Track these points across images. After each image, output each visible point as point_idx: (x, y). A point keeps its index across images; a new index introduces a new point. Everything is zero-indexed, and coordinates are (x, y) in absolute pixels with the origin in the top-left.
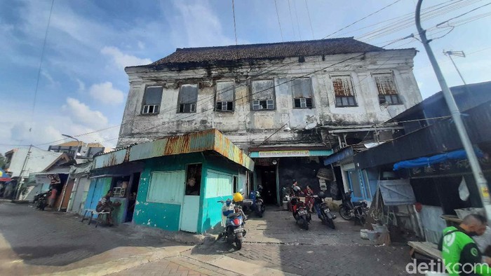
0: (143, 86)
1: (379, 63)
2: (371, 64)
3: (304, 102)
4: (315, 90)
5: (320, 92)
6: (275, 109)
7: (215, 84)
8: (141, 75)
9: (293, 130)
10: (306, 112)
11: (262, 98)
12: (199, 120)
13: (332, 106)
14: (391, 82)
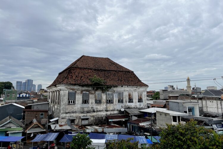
0: (67, 92)
1: (140, 89)
2: (138, 89)
3: (120, 101)
4: (124, 97)
5: (125, 98)
6: (113, 103)
7: (95, 92)
8: (66, 86)
9: (117, 110)
10: (121, 104)
11: (110, 99)
12: (90, 107)
13: (128, 102)
14: (141, 95)
